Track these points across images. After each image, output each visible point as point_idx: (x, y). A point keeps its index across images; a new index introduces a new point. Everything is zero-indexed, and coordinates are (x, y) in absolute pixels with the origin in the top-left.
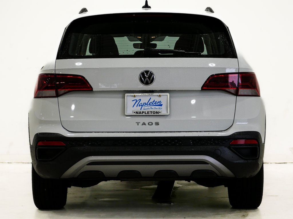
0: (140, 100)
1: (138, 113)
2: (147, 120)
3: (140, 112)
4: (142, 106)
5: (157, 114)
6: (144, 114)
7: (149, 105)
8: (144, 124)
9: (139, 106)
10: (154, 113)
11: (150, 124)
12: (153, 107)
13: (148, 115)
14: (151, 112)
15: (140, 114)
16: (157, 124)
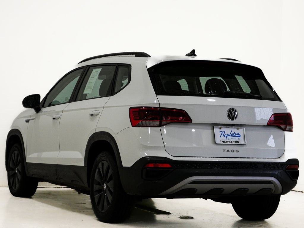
0: (225, 131)
1: (225, 142)
2: (230, 148)
3: (226, 141)
4: (227, 136)
5: (238, 144)
6: (229, 143)
7: (231, 136)
8: (228, 151)
9: (225, 136)
10: (236, 142)
11: (233, 151)
12: (234, 138)
13: (232, 144)
14: (234, 141)
15: (226, 143)
16: (237, 151)
